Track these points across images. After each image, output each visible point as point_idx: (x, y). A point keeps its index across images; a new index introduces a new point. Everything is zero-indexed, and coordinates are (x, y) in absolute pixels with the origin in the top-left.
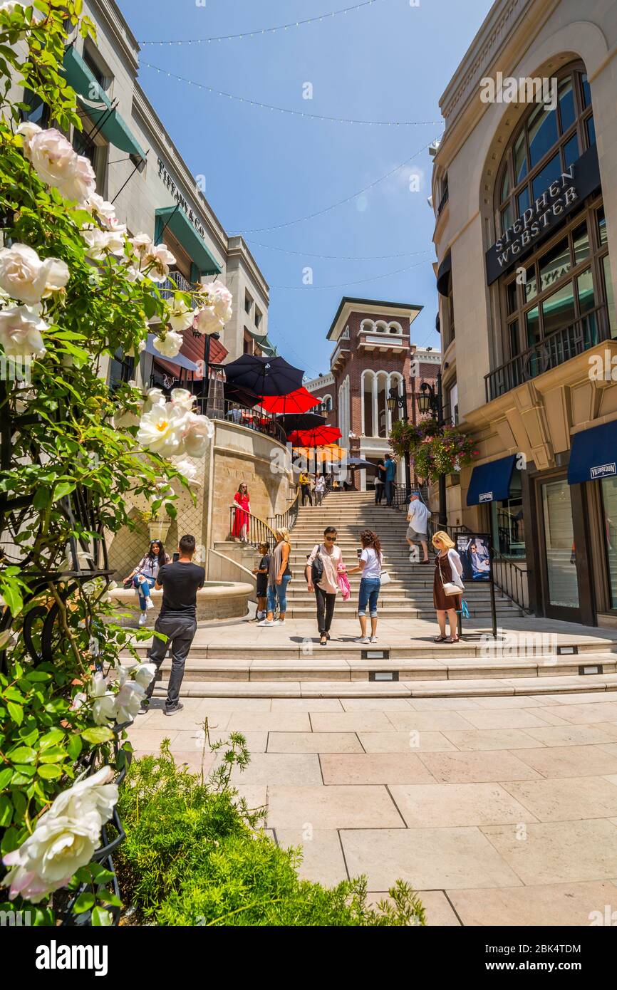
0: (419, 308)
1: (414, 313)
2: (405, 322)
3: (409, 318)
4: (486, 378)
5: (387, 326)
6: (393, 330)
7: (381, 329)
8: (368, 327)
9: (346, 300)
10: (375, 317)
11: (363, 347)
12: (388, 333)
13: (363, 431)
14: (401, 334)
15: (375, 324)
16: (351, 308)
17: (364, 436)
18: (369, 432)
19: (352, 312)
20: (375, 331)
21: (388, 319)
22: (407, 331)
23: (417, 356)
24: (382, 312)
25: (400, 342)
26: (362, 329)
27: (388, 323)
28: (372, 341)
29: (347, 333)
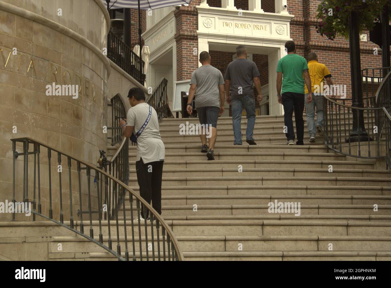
17: (206, 6)
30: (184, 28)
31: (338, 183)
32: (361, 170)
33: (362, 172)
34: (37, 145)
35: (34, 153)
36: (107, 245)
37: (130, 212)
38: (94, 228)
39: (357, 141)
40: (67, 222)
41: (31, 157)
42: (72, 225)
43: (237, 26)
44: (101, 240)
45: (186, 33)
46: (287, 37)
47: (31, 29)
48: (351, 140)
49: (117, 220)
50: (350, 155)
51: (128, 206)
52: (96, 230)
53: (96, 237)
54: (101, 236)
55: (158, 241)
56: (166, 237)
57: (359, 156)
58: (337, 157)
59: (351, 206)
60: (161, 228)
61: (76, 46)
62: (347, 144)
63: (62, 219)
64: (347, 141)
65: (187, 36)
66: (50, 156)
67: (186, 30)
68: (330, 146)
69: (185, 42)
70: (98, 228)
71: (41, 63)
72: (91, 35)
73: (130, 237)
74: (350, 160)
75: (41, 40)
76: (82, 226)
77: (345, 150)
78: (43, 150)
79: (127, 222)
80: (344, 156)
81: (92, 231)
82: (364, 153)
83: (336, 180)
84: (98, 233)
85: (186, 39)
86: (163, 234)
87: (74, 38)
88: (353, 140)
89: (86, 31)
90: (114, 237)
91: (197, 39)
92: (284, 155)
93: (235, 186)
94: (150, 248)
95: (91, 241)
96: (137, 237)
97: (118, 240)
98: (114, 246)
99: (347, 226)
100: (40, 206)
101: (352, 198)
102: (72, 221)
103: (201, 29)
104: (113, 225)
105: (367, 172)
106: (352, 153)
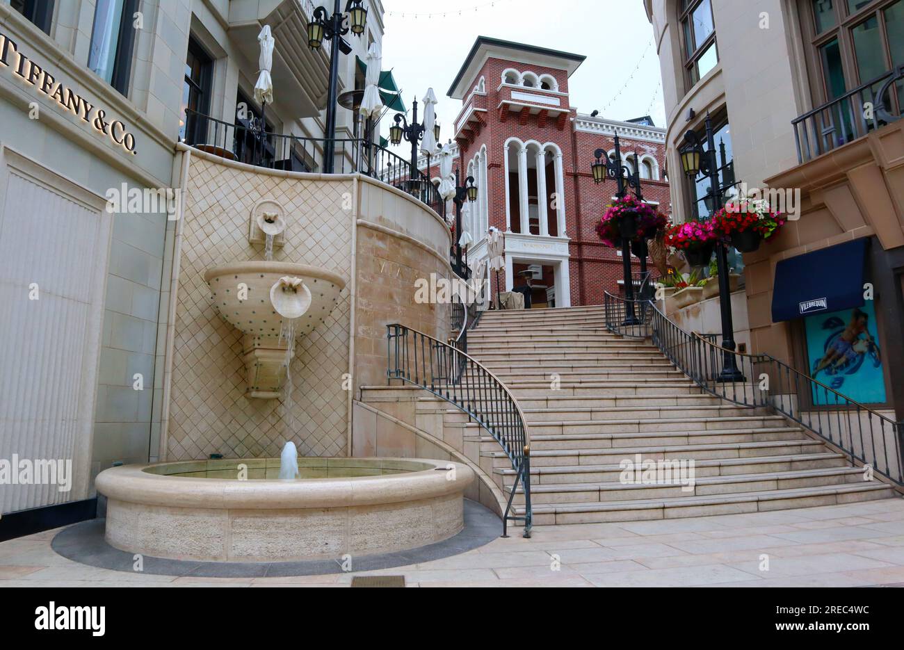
0: (579, 59)
1: (572, 64)
2: (562, 76)
3: (565, 71)
4: (795, 123)
5: (539, 79)
6: (546, 85)
7: (529, 82)
8: (511, 79)
9: (481, 41)
10: (522, 67)
11: (506, 106)
12: (539, 88)
13: (508, 225)
14: (556, 90)
15: (521, 76)
17: (510, 232)
18: (516, 227)
19: (489, 58)
20: (521, 85)
21: (539, 70)
22: (564, 88)
23: (579, 122)
24: (530, 59)
25: (556, 102)
26: (503, 82)
27: (539, 75)
28: (519, 98)
29: (481, 86)
31: (620, 355)
32: (635, 346)
33: (636, 347)
34: (405, 329)
35: (403, 335)
36: (459, 404)
37: (471, 378)
38: (449, 391)
39: (631, 324)
40: (429, 386)
41: (401, 338)
42: (433, 389)
43: (532, 246)
44: (455, 400)
46: (567, 253)
47: (399, 245)
48: (626, 324)
49: (461, 385)
50: (626, 335)
51: (470, 374)
52: (451, 392)
53: (451, 398)
54: (455, 397)
55: (501, 400)
56: (508, 398)
57: (633, 336)
58: (617, 336)
59: (630, 372)
60: (503, 391)
61: (430, 257)
62: (624, 327)
63: (425, 384)
64: (623, 325)
66: (415, 337)
68: (611, 329)
70: (453, 391)
71: (406, 269)
72: (440, 249)
73: (478, 398)
74: (626, 339)
75: (406, 253)
76: (440, 390)
77: (622, 331)
78: (410, 333)
79: (469, 386)
80: (621, 336)
81: (448, 394)
82: (637, 334)
83: (618, 353)
84: (453, 395)
86: (506, 396)
87: (429, 252)
88: (628, 324)
89: (437, 247)
90: (465, 398)
92: (578, 336)
93: (545, 359)
94: (494, 406)
95: (447, 401)
96: (483, 398)
97: (469, 401)
98: (466, 404)
99: (636, 388)
100: (409, 374)
101: (631, 367)
102: (433, 386)
103: (507, 248)
104: (465, 389)
105: (639, 347)
106: (628, 334)
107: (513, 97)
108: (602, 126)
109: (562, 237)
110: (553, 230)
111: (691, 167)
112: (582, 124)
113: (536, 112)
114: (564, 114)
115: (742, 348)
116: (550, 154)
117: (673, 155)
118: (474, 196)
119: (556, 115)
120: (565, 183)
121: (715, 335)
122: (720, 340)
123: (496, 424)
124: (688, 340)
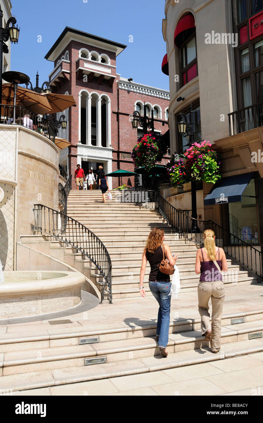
0: (124, 47)
1: (119, 49)
2: (113, 56)
3: (115, 53)
4: (229, 115)
5: (100, 57)
6: (103, 61)
7: (94, 58)
8: (84, 55)
9: (67, 30)
10: (91, 48)
11: (81, 70)
12: (100, 62)
13: (80, 139)
14: (109, 64)
15: (90, 54)
16: (70, 37)
17: (81, 144)
18: (84, 141)
19: (72, 41)
20: (90, 59)
21: (100, 51)
22: (113, 63)
24: (95, 44)
25: (109, 71)
26: (80, 56)
27: (100, 54)
28: (88, 67)
29: (67, 57)
30: (72, 152)
36: (72, 244)
43: (92, 152)
45: (73, 154)
46: (111, 157)
65: (73, 155)
67: (73, 153)
69: (72, 157)
82: (150, 207)
83: (142, 217)
85: (73, 156)
90: (75, 241)
91: (77, 157)
92: (122, 207)
95: (66, 243)
97: (77, 242)
98: (75, 244)
103: (79, 153)
105: (152, 214)
107: (85, 66)
108: (133, 87)
109: (109, 148)
110: (104, 143)
111: (182, 131)
112: (122, 85)
113: (98, 76)
114: (113, 79)
115: (200, 217)
116: (104, 100)
117: (173, 117)
118: (65, 127)
119: (109, 78)
120: (112, 117)
121: (189, 210)
122: (190, 213)
123: (91, 253)
124: (175, 212)
